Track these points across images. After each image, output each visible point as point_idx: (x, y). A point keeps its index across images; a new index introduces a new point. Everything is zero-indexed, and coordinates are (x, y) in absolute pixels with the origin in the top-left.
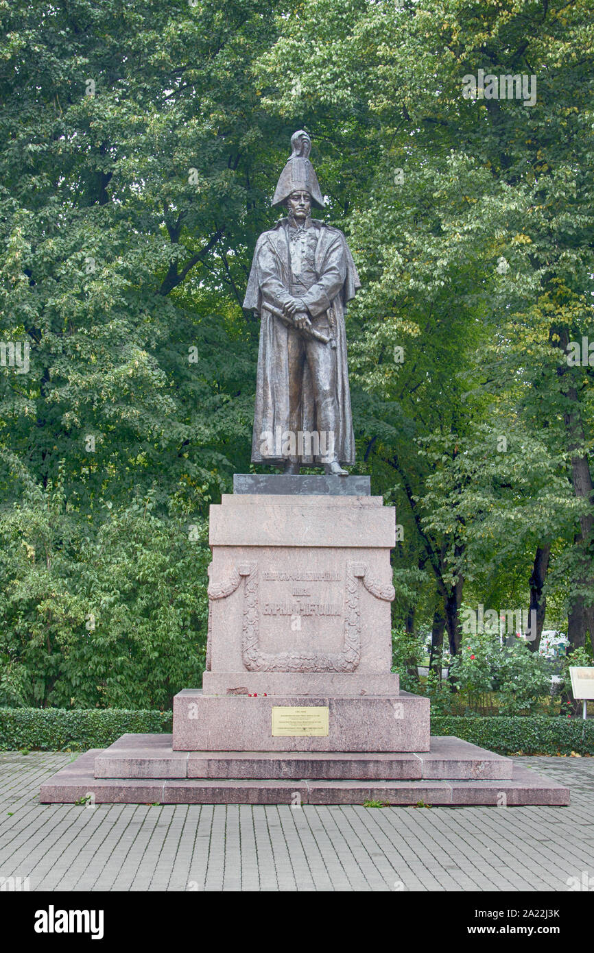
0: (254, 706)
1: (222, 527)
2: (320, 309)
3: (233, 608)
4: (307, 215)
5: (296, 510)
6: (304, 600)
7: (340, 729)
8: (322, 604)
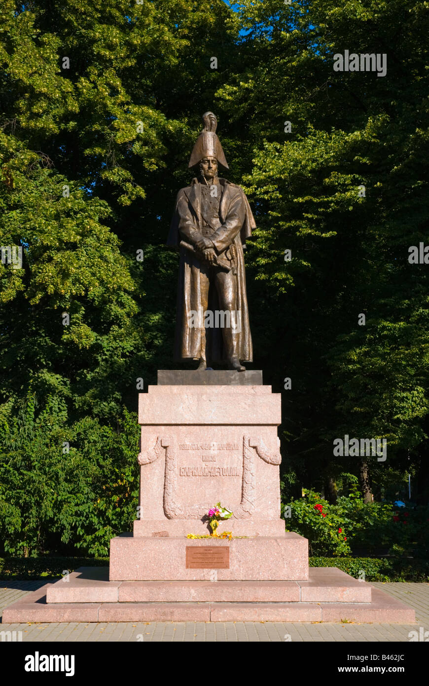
0: (172, 546)
1: (148, 410)
2: (224, 246)
3: (157, 471)
4: (215, 174)
5: (204, 397)
6: (210, 464)
7: (238, 563)
8: (225, 467)
